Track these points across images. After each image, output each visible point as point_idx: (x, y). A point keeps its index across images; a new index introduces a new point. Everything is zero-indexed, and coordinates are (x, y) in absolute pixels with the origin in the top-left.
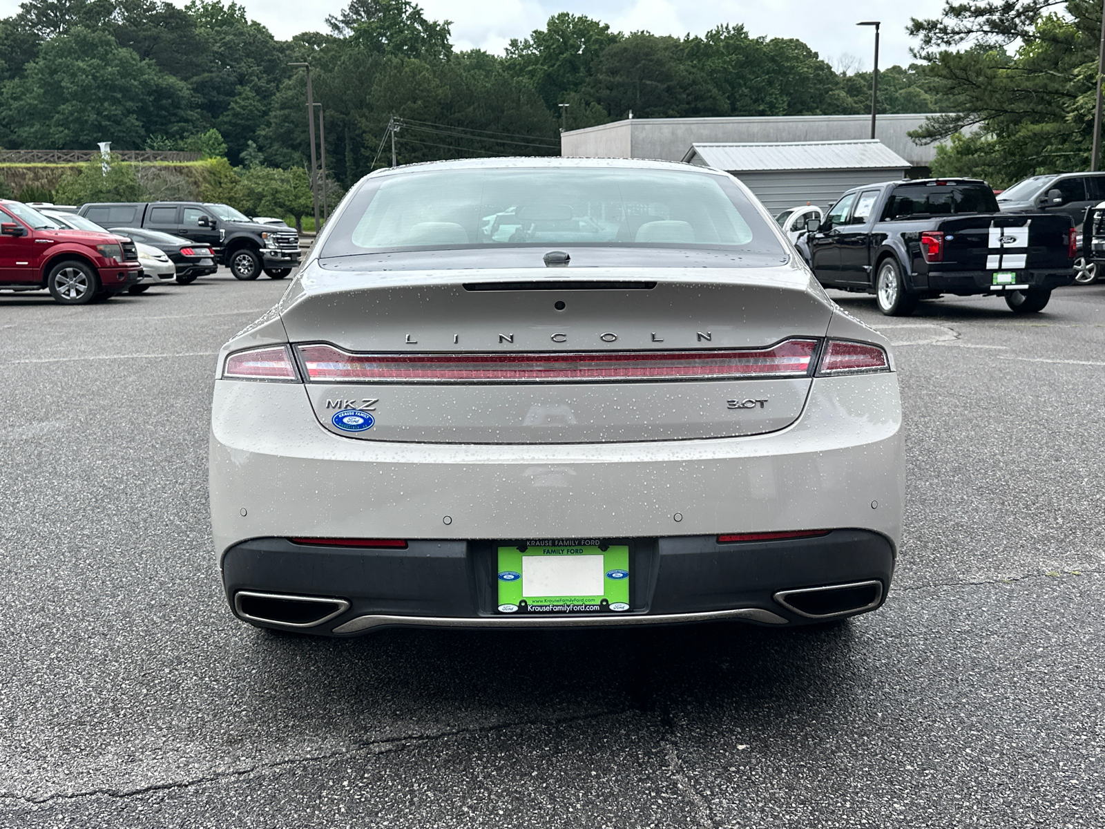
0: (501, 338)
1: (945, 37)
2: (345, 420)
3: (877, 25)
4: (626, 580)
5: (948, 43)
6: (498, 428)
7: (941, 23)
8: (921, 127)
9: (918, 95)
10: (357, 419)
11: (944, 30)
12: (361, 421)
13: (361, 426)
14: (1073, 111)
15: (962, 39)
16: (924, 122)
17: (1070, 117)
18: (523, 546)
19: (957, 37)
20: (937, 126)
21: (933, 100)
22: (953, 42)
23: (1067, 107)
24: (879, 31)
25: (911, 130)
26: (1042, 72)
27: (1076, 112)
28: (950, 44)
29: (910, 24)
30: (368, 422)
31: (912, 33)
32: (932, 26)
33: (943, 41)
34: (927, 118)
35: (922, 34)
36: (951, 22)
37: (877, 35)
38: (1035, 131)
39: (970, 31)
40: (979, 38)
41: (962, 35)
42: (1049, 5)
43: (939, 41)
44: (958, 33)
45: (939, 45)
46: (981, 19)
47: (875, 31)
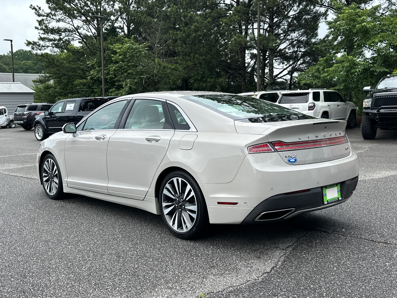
0: (316, 136)
1: (39, 48)
2: (291, 160)
3: (11, 41)
4: (340, 192)
5: (40, 50)
6: (320, 159)
7: (38, 43)
8: (37, 79)
9: (2, 66)
10: (293, 160)
11: (39, 45)
12: (294, 160)
13: (294, 161)
14: (89, 76)
15: (45, 49)
16: (38, 77)
17: (89, 78)
18: (326, 187)
19: (43, 48)
20: (43, 78)
21: (8, 68)
22: (42, 50)
23: (87, 74)
24: (12, 43)
25: (34, 80)
26: (76, 62)
27: (90, 76)
28: (41, 50)
29: (26, 42)
30: (296, 160)
31: (27, 45)
32: (35, 43)
33: (38, 49)
34: (39, 76)
35: (31, 45)
36: (42, 43)
37: (12, 45)
38: (81, 82)
39: (48, 47)
40: (51, 49)
41: (45, 47)
42: (74, 40)
43: (37, 49)
44: (44, 47)
45: (37, 50)
46: (51, 42)
47: (11, 43)
